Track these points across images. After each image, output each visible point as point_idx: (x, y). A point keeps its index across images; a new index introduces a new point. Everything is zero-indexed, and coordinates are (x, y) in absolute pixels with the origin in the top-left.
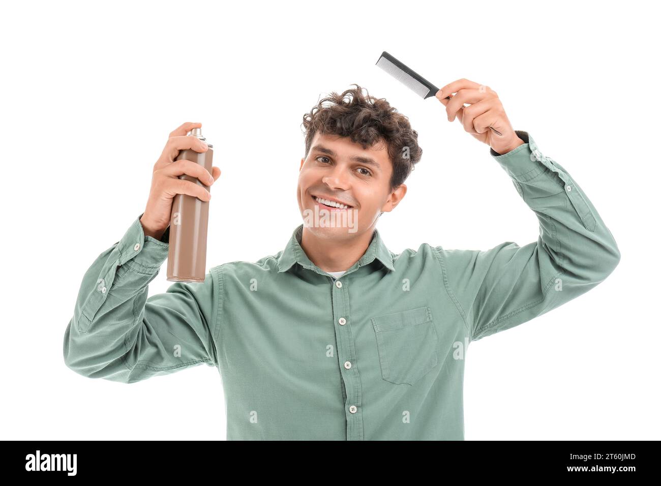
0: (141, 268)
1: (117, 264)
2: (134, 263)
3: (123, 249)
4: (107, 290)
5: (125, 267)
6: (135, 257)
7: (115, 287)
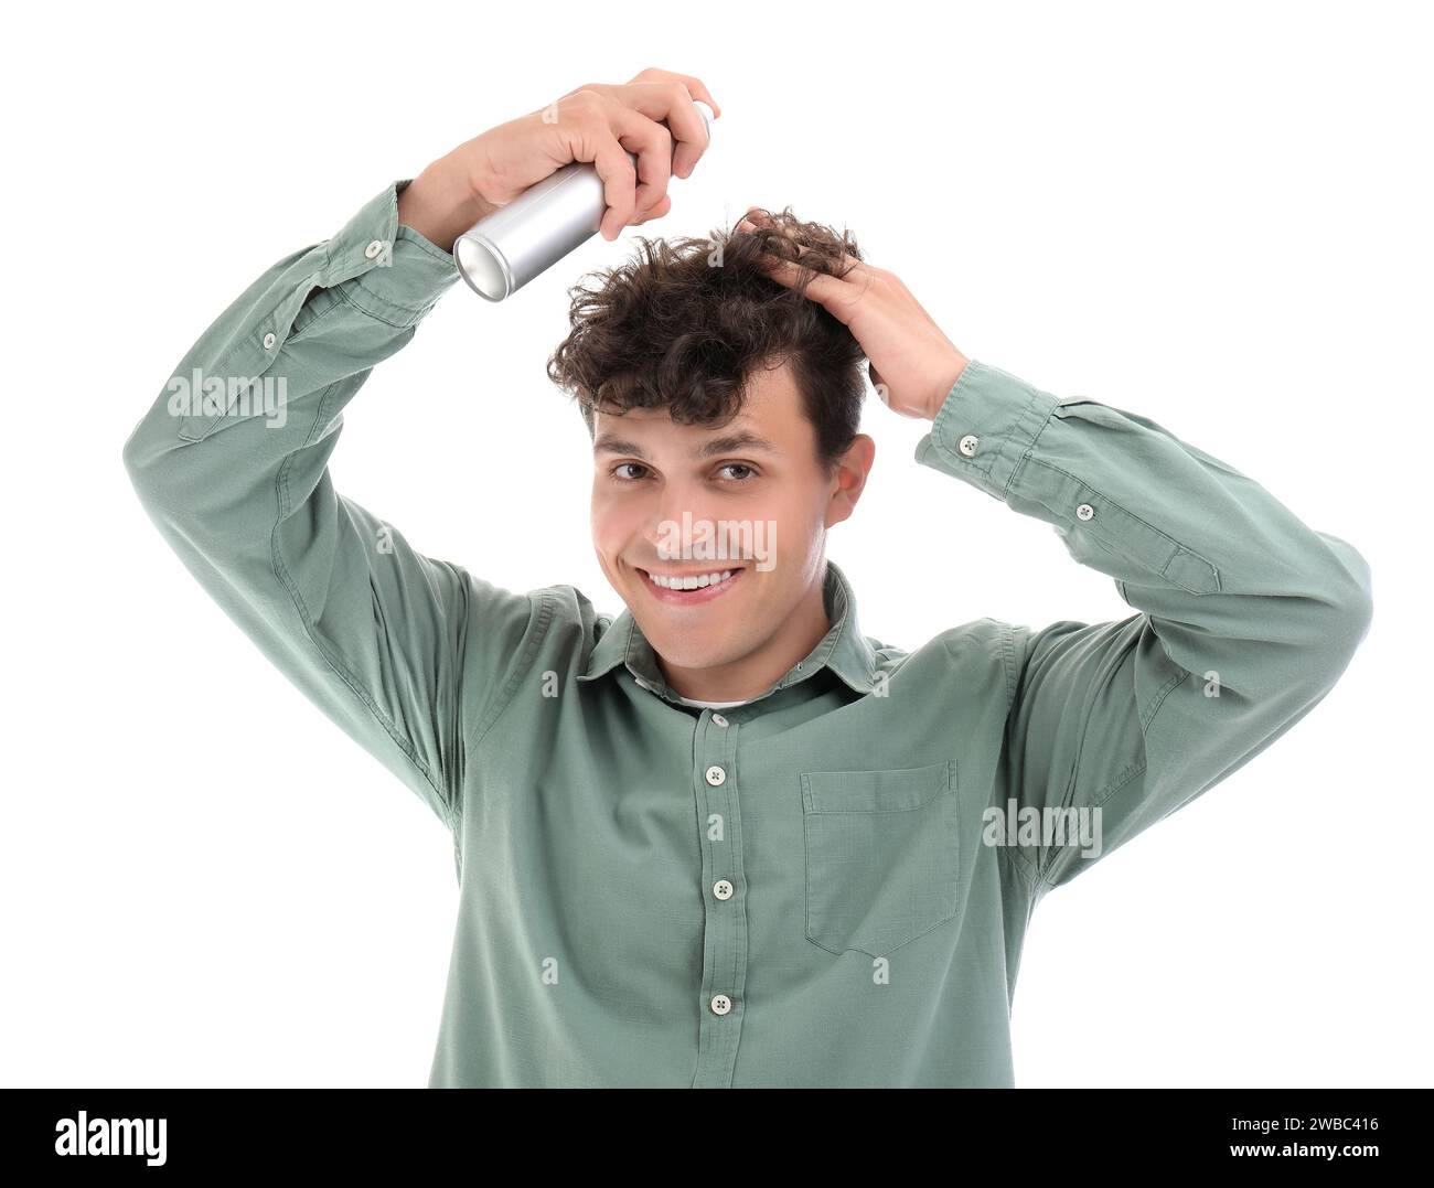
0: (375, 303)
1: (315, 280)
2: (358, 289)
3: (336, 252)
4: (277, 343)
5: (334, 294)
6: (364, 275)
7: (300, 338)
